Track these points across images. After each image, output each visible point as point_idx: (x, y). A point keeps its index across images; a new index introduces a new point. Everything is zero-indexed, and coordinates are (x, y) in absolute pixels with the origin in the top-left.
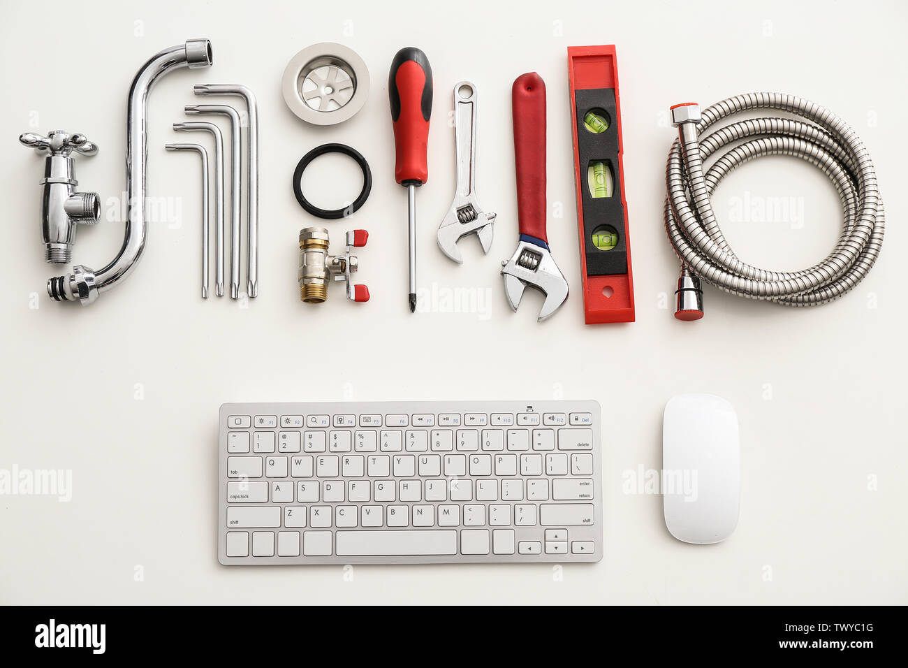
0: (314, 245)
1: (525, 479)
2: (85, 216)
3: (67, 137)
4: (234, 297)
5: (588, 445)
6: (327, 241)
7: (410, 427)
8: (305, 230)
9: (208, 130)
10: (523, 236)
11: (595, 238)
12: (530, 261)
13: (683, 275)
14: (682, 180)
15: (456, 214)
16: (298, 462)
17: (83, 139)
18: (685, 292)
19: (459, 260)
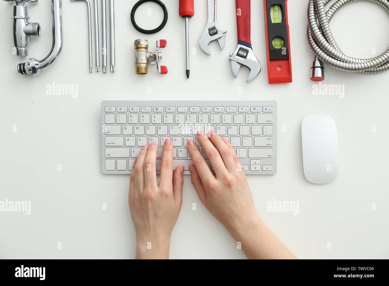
0: (141, 48)
1: (241, 137)
2: (33, 34)
4: (104, 72)
5: (271, 121)
6: (147, 45)
7: (189, 113)
8: (137, 40)
10: (240, 42)
11: (273, 43)
12: (243, 54)
13: (315, 60)
14: (315, 16)
15: (208, 31)
16: (137, 128)
18: (316, 68)
19: (209, 54)
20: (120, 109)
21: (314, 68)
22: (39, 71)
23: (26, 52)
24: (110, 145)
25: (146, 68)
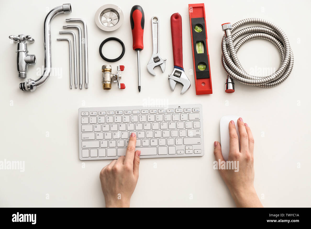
0: (107, 71)
1: (178, 130)
2: (31, 63)
3: (25, 36)
4: (81, 88)
5: (198, 118)
6: (111, 69)
7: (141, 114)
8: (104, 66)
9: (71, 34)
10: (175, 66)
11: (199, 67)
12: (178, 74)
13: (228, 78)
14: (227, 48)
15: (153, 60)
16: (105, 126)
17: (30, 37)
18: (229, 83)
19: (154, 74)
20: (92, 113)
21: (227, 83)
22: (34, 88)
23: (25, 75)
24: (85, 139)
25: (110, 85)
